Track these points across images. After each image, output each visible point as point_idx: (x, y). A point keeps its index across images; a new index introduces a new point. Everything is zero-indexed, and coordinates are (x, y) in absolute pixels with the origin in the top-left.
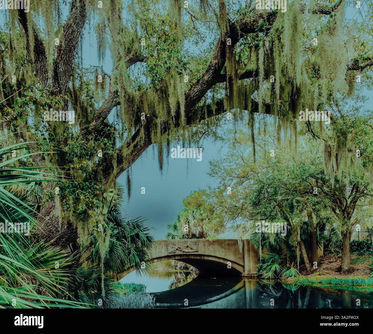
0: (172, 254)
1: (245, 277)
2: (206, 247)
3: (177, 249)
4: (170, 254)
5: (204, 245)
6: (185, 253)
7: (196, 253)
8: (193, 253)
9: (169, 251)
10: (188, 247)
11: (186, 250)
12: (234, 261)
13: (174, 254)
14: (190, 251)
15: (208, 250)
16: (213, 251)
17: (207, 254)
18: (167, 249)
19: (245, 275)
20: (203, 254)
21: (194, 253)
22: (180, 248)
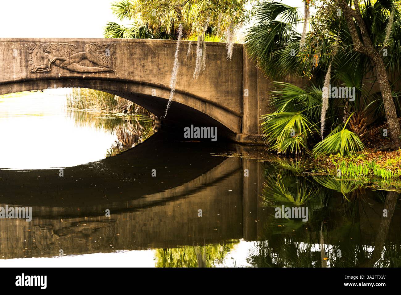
0: (39, 76)
1: (241, 144)
2: (136, 62)
3: (53, 63)
4: (34, 76)
5: (131, 54)
6: (76, 75)
7: (108, 76)
8: (97, 75)
9: (30, 68)
10: (84, 58)
11: (79, 67)
12: (214, 100)
13: (45, 75)
14: (90, 69)
15: (140, 68)
16: (155, 71)
17: (137, 78)
18: (27, 61)
19: (242, 141)
20: (127, 77)
21: (103, 76)
22: (63, 60)
